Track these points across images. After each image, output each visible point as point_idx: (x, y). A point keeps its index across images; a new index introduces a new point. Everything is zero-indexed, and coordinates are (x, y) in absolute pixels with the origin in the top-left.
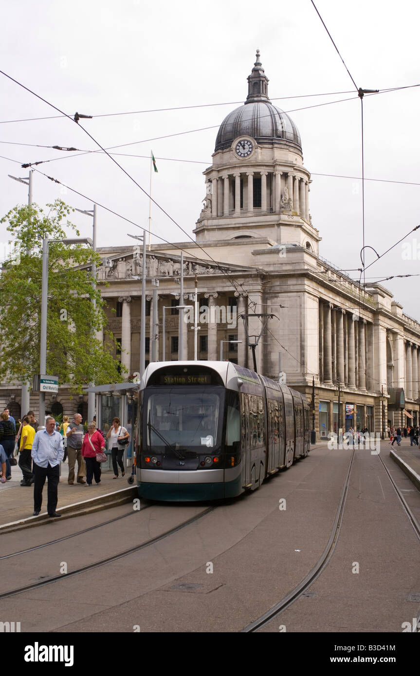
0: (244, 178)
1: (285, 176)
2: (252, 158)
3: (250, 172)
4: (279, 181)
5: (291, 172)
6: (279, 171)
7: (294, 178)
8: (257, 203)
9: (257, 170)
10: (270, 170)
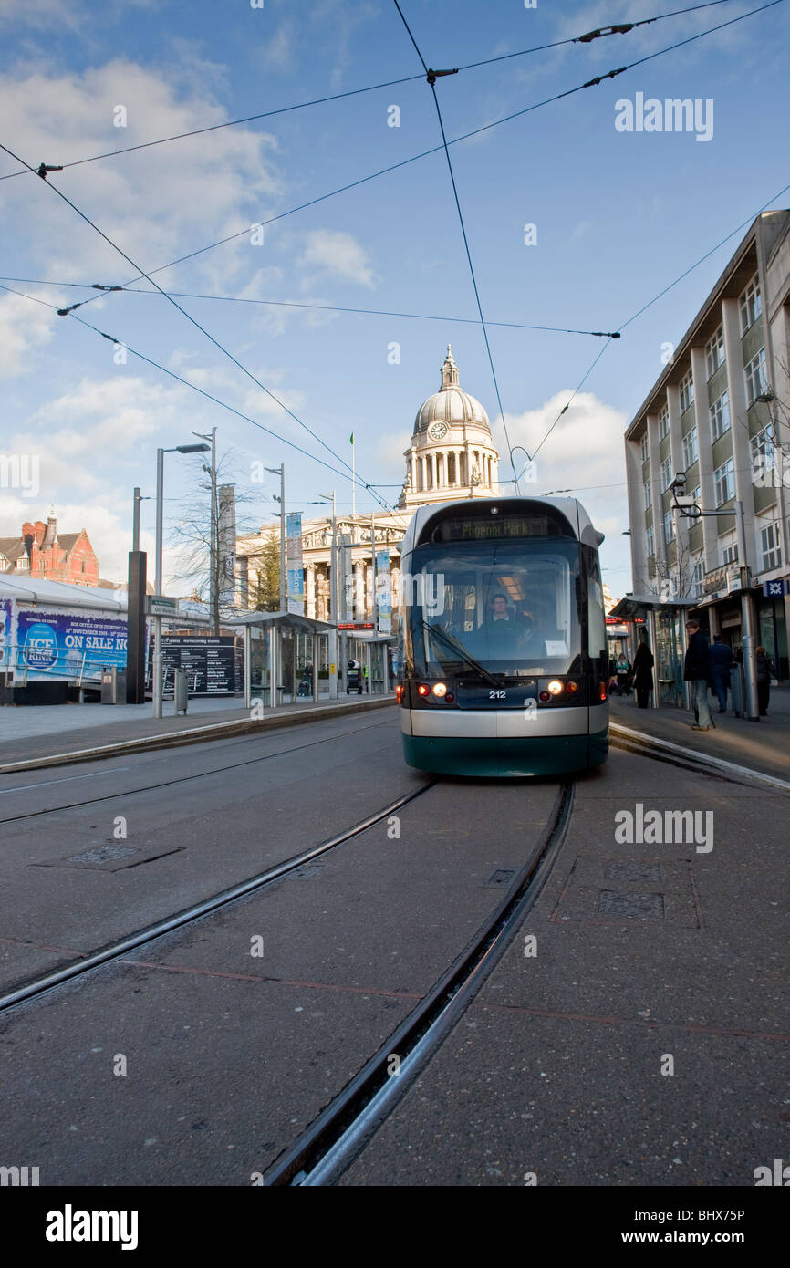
0: (439, 456)
1: (476, 453)
2: (445, 440)
3: (445, 451)
4: (471, 459)
5: (481, 451)
6: (471, 449)
7: (484, 456)
8: (452, 478)
9: (451, 449)
10: (463, 449)
